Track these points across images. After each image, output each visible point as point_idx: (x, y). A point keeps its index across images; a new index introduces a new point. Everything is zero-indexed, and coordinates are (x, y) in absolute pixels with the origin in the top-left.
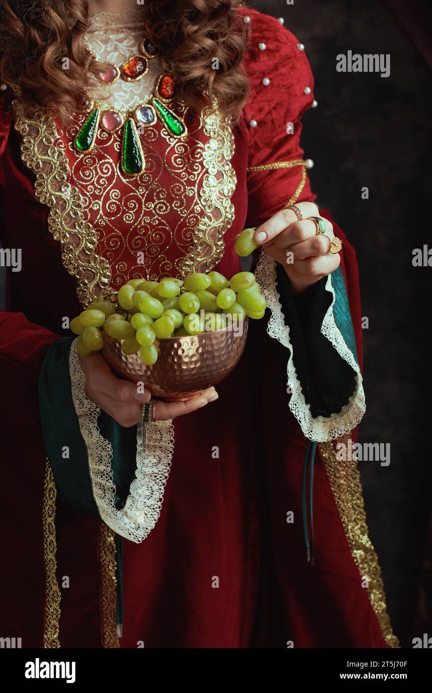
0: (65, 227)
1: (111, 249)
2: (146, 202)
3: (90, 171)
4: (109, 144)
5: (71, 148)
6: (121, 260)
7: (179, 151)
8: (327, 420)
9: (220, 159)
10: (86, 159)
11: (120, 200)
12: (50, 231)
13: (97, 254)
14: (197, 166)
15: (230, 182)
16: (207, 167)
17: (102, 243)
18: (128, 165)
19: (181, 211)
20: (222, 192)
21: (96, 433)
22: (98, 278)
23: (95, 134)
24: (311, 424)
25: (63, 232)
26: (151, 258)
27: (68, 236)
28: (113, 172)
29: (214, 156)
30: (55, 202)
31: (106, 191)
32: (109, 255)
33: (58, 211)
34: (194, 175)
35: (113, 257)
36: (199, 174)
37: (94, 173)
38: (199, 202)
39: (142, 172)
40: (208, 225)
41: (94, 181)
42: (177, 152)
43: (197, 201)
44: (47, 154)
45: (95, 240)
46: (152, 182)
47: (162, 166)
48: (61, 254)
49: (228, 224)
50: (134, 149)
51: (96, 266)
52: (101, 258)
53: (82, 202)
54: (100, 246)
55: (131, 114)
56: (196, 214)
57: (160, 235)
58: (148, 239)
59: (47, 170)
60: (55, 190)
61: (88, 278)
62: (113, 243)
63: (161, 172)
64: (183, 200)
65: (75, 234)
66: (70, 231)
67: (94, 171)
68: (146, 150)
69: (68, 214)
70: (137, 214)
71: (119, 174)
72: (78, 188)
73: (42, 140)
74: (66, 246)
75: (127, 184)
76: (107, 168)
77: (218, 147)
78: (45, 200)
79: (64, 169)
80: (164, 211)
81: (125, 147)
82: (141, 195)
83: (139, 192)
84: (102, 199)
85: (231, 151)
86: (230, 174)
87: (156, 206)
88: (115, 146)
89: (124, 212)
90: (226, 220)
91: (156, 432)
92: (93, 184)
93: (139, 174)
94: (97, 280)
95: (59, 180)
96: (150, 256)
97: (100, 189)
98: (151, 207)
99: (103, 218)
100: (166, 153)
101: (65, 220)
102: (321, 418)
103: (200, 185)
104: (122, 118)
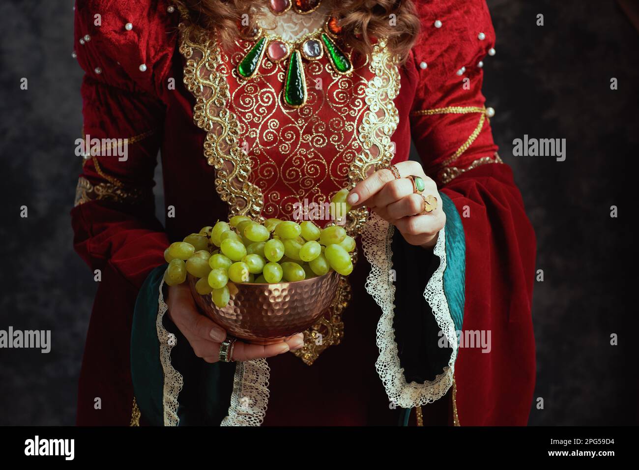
0: (221, 152)
1: (264, 178)
2: (304, 134)
3: (250, 99)
4: (273, 73)
5: (234, 74)
6: (274, 189)
7: (342, 86)
8: (419, 386)
9: (383, 97)
10: (248, 86)
11: (278, 131)
12: (205, 155)
13: (250, 182)
14: (358, 102)
15: (391, 121)
16: (368, 103)
17: (255, 172)
18: (290, 97)
19: (338, 146)
20: (381, 129)
22: (250, 206)
23: (259, 61)
24: (402, 389)
25: (218, 158)
26: (304, 190)
27: (222, 161)
28: (274, 102)
29: (377, 94)
30: (212, 127)
31: (265, 120)
32: (262, 184)
33: (214, 136)
34: (355, 111)
35: (266, 186)
36: (359, 111)
37: (254, 101)
38: (357, 138)
39: (303, 105)
40: (364, 162)
41: (253, 109)
42: (340, 87)
43: (355, 137)
44: (209, 79)
45: (249, 168)
46: (312, 115)
47: (324, 99)
48: (215, 179)
49: (386, 163)
50: (297, 81)
51: (248, 193)
52: (254, 186)
53: (239, 129)
54: (253, 173)
55: (299, 47)
56: (354, 149)
57: (315, 168)
58: (302, 171)
59: (207, 95)
60: (213, 115)
61: (240, 205)
62: (267, 172)
63: (322, 105)
64: (341, 135)
65: (229, 161)
66: (225, 157)
67: (254, 98)
68: (309, 83)
69: (224, 140)
70: (294, 145)
71: (280, 104)
72: (236, 114)
74: (220, 171)
75: (287, 115)
76: (268, 97)
77: (382, 86)
78: (202, 125)
79: (224, 95)
80: (321, 145)
81: (289, 78)
82: (299, 126)
83: (298, 123)
84: (260, 127)
85: (396, 91)
86: (393, 114)
87: (313, 139)
88: (279, 76)
89: (281, 142)
90: (385, 158)
91: (253, 372)
92: (252, 112)
93: (300, 106)
94: (249, 208)
95: (218, 105)
96: (303, 188)
97: (259, 118)
98: (308, 139)
99: (259, 147)
100: (329, 87)
101: (221, 145)
102: (414, 384)
103: (360, 121)
104: (288, 49)
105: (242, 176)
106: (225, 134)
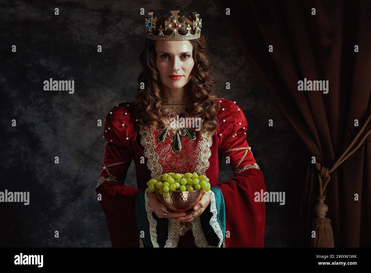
0: (152, 165)
2: (179, 159)
3: (162, 148)
4: (169, 140)
5: (157, 140)
7: (192, 144)
9: (206, 147)
10: (161, 144)
11: (171, 158)
12: (147, 166)
14: (197, 148)
15: (208, 154)
16: (201, 149)
18: (175, 148)
19: (191, 162)
20: (205, 157)
21: (152, 217)
23: (165, 136)
25: (151, 167)
27: (153, 168)
28: (170, 149)
30: (149, 157)
31: (167, 154)
33: (150, 160)
36: (197, 151)
38: (197, 160)
39: (180, 150)
40: (199, 167)
41: (163, 151)
45: (162, 170)
47: (186, 148)
48: (151, 174)
49: (207, 168)
53: (158, 157)
54: (163, 172)
55: (178, 131)
57: (183, 170)
58: (179, 170)
59: (148, 147)
60: (150, 153)
62: (167, 171)
63: (186, 150)
64: (192, 159)
65: (155, 168)
68: (182, 143)
69: (153, 161)
70: (176, 162)
71: (172, 150)
72: (157, 153)
73: (147, 137)
74: (152, 171)
75: (174, 153)
76: (168, 147)
77: (205, 143)
78: (146, 156)
79: (154, 147)
80: (185, 162)
82: (178, 157)
84: (165, 157)
85: (210, 145)
86: (209, 152)
88: (171, 141)
89: (172, 162)
90: (206, 166)
95: (152, 150)
97: (165, 154)
98: (181, 161)
99: (165, 163)
100: (188, 144)
101: (152, 163)
103: (198, 155)
104: (175, 132)
105: (159, 173)
106: (154, 159)
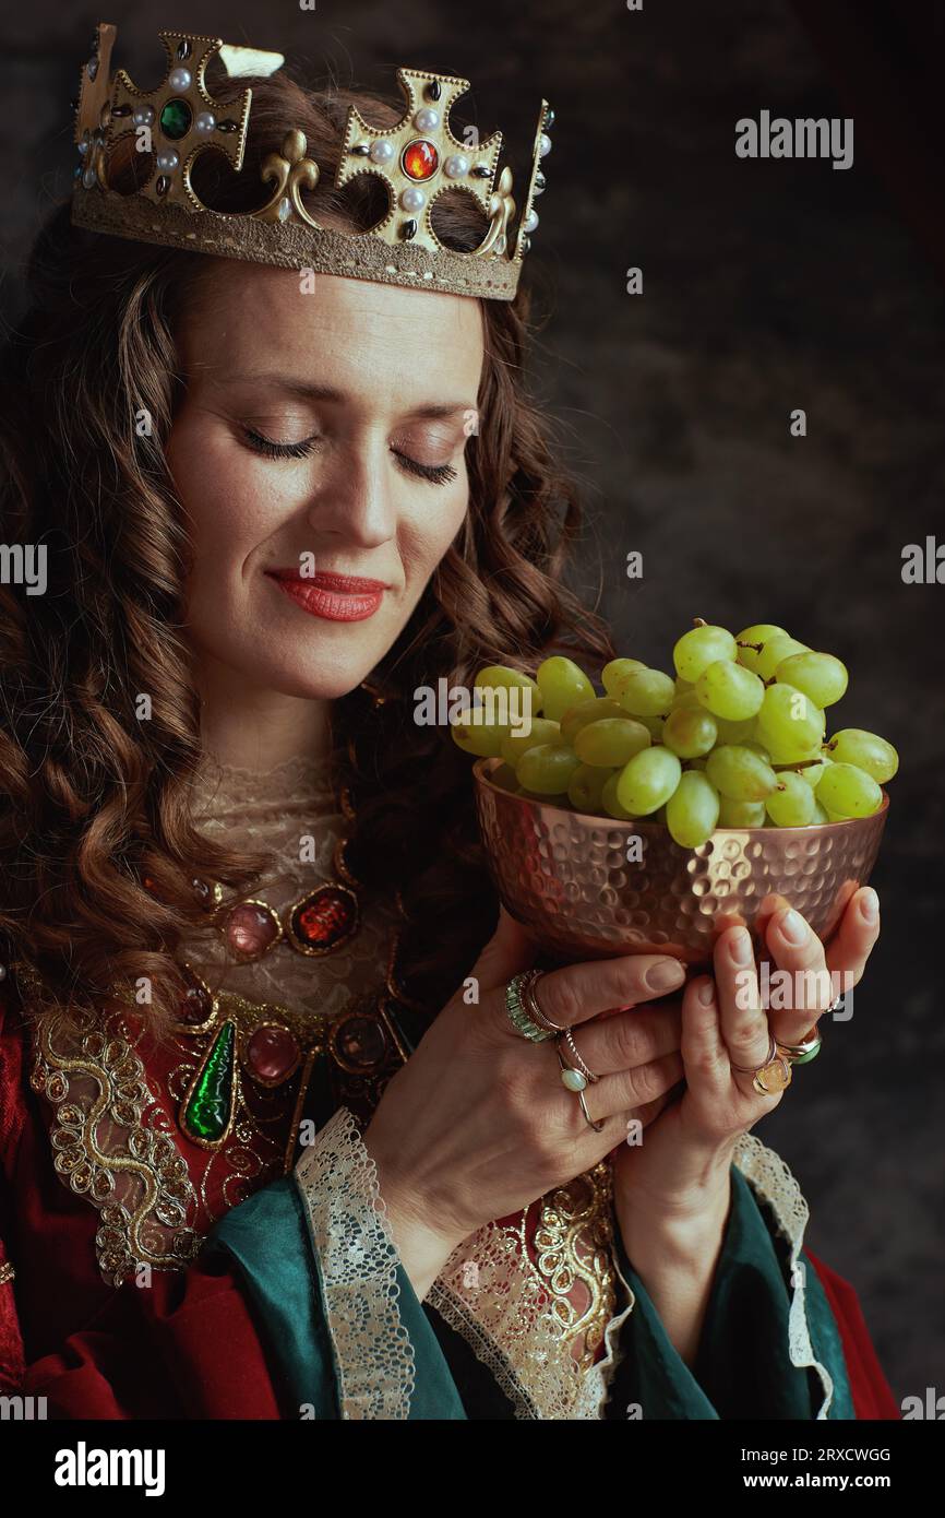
44: (127, 1153)
59: (131, 1197)
73: (109, 1112)
